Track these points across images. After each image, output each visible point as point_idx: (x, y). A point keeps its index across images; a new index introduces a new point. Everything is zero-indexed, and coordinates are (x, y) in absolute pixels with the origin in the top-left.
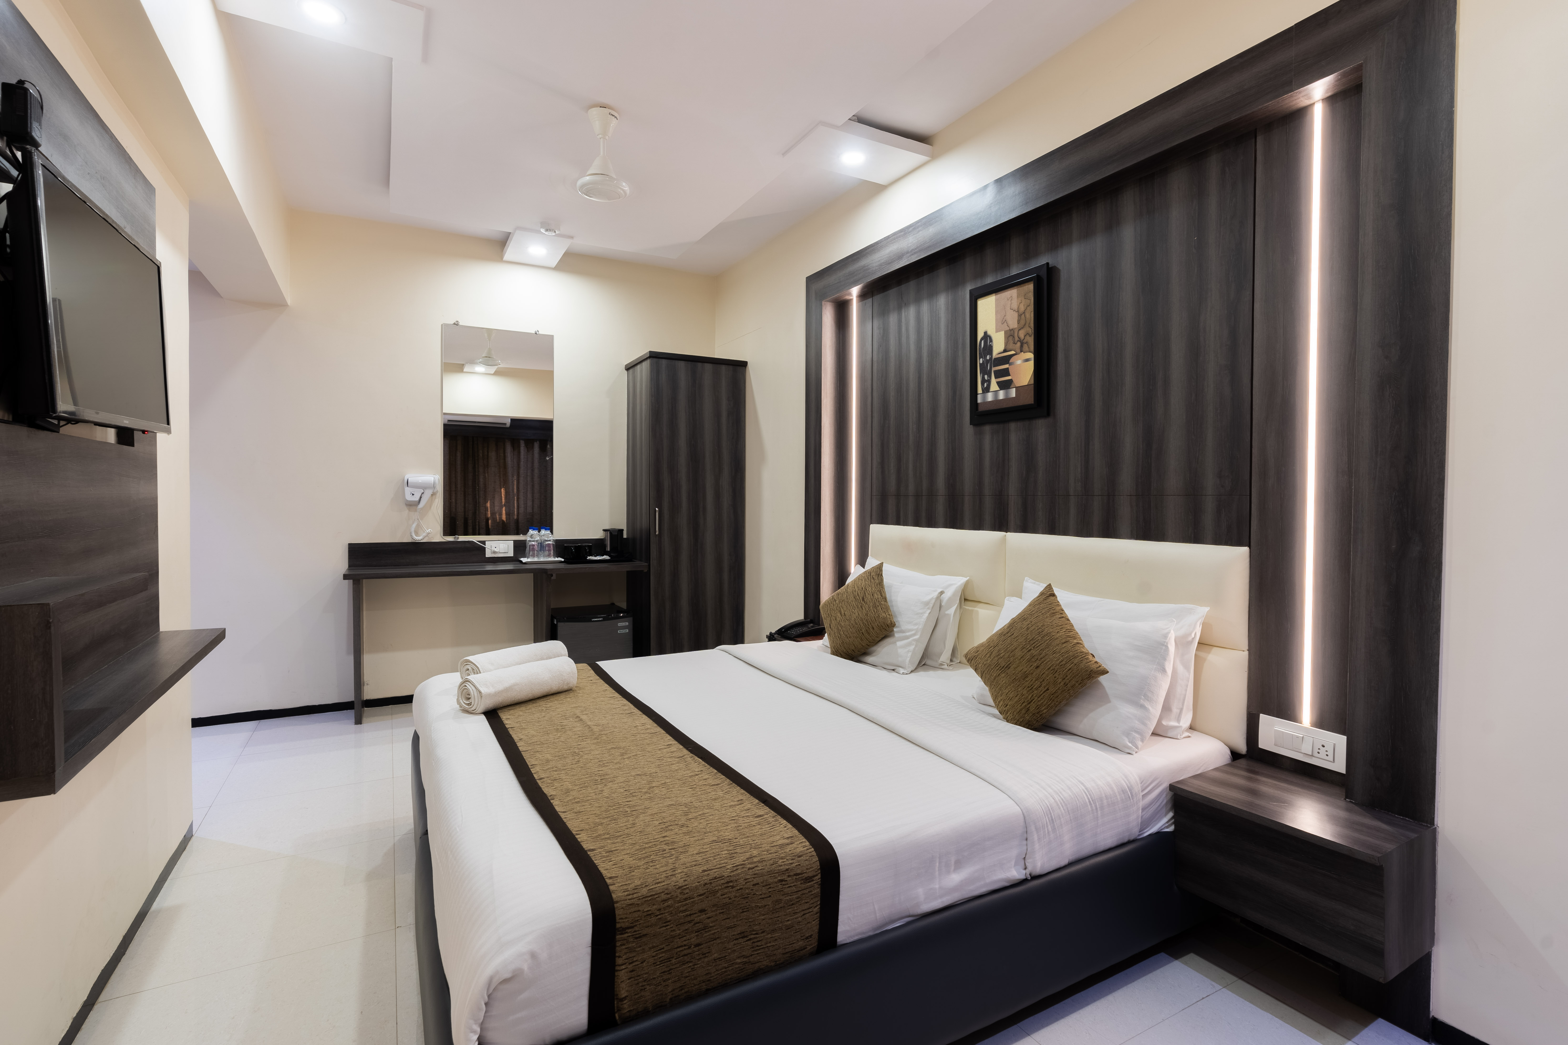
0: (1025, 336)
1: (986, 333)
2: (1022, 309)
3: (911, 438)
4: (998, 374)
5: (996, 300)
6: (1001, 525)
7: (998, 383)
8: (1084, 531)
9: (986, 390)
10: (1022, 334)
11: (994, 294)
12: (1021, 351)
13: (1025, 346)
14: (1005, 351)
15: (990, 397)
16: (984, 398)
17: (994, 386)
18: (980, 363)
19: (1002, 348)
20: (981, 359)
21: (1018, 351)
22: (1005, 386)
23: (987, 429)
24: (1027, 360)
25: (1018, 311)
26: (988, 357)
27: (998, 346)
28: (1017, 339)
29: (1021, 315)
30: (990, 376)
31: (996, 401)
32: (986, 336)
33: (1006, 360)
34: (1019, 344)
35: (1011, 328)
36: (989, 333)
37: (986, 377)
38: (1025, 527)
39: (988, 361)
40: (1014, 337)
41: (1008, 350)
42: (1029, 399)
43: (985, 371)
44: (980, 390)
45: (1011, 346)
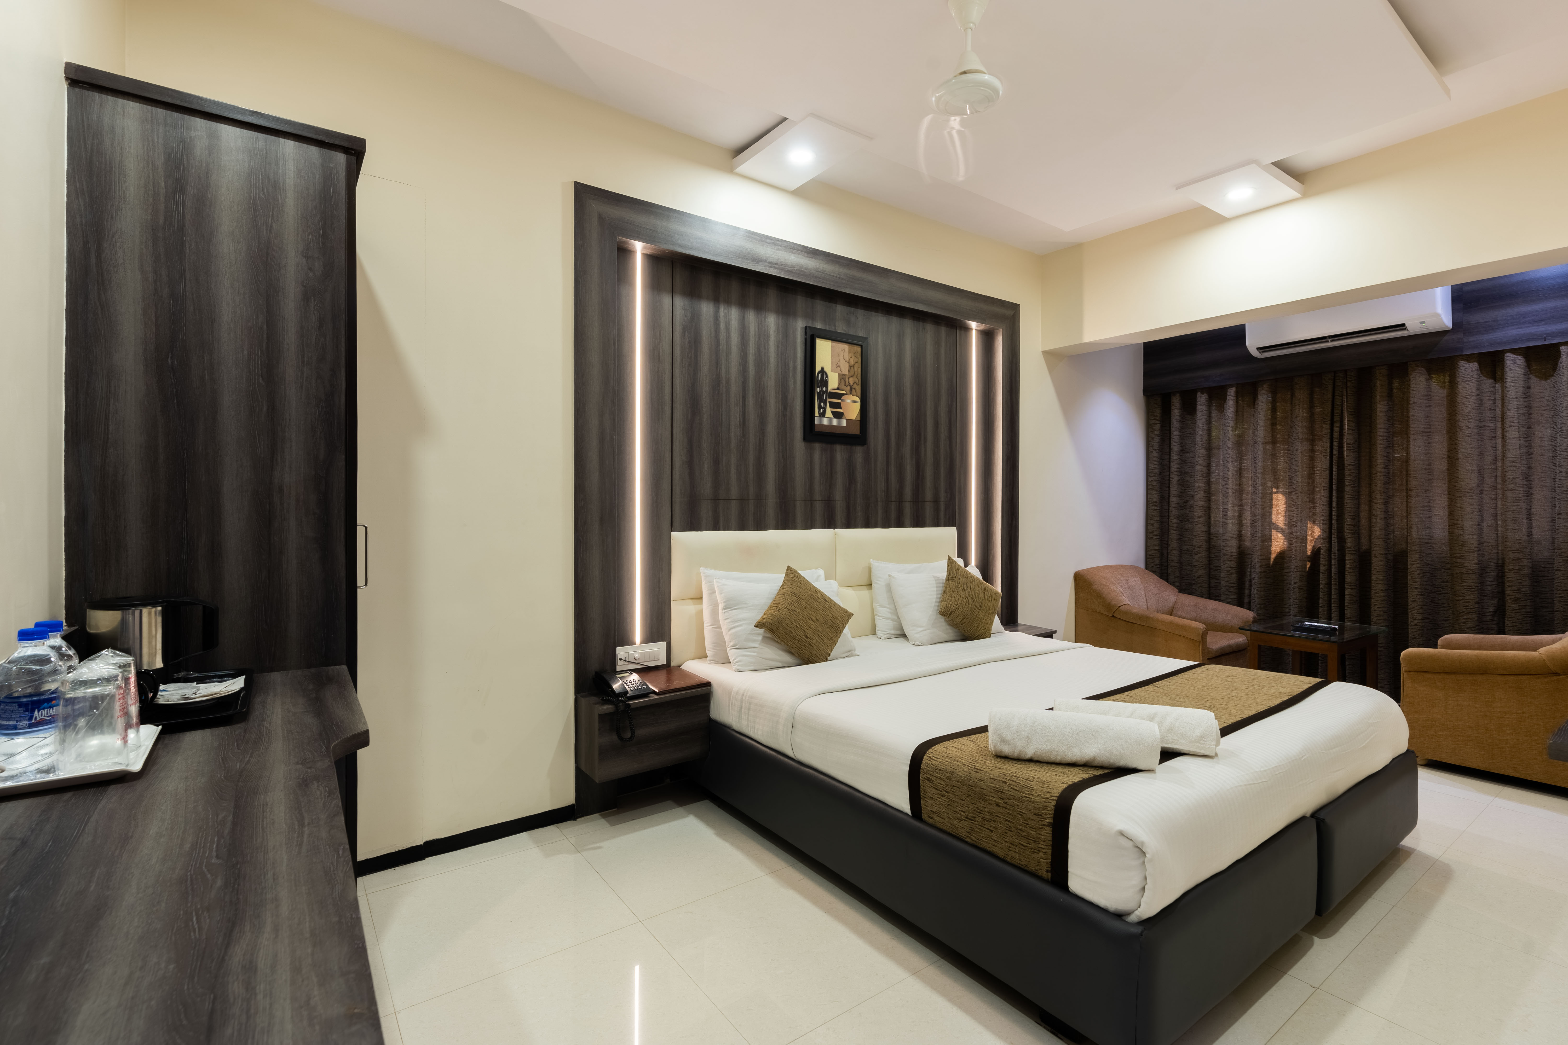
0: (853, 383)
1: (822, 369)
2: (852, 363)
3: (733, 441)
4: (833, 405)
5: (832, 347)
6: (830, 523)
7: (832, 412)
8: (886, 525)
9: (823, 415)
10: (851, 381)
11: (831, 341)
12: (851, 394)
13: (853, 391)
14: (838, 389)
15: (825, 421)
16: (820, 421)
17: (829, 413)
18: (817, 392)
19: (836, 386)
20: (818, 389)
21: (848, 392)
22: (838, 416)
23: (817, 446)
24: (855, 402)
25: (849, 363)
26: (824, 389)
27: (833, 383)
28: (847, 383)
29: (851, 367)
30: (825, 404)
31: (830, 426)
32: (822, 371)
33: (839, 396)
34: (849, 388)
35: (843, 373)
36: (825, 369)
37: (822, 404)
38: (849, 524)
39: (824, 392)
40: (845, 381)
41: (840, 389)
42: (856, 431)
43: (821, 399)
44: (817, 414)
45: (843, 386)
